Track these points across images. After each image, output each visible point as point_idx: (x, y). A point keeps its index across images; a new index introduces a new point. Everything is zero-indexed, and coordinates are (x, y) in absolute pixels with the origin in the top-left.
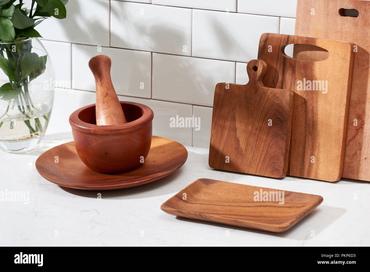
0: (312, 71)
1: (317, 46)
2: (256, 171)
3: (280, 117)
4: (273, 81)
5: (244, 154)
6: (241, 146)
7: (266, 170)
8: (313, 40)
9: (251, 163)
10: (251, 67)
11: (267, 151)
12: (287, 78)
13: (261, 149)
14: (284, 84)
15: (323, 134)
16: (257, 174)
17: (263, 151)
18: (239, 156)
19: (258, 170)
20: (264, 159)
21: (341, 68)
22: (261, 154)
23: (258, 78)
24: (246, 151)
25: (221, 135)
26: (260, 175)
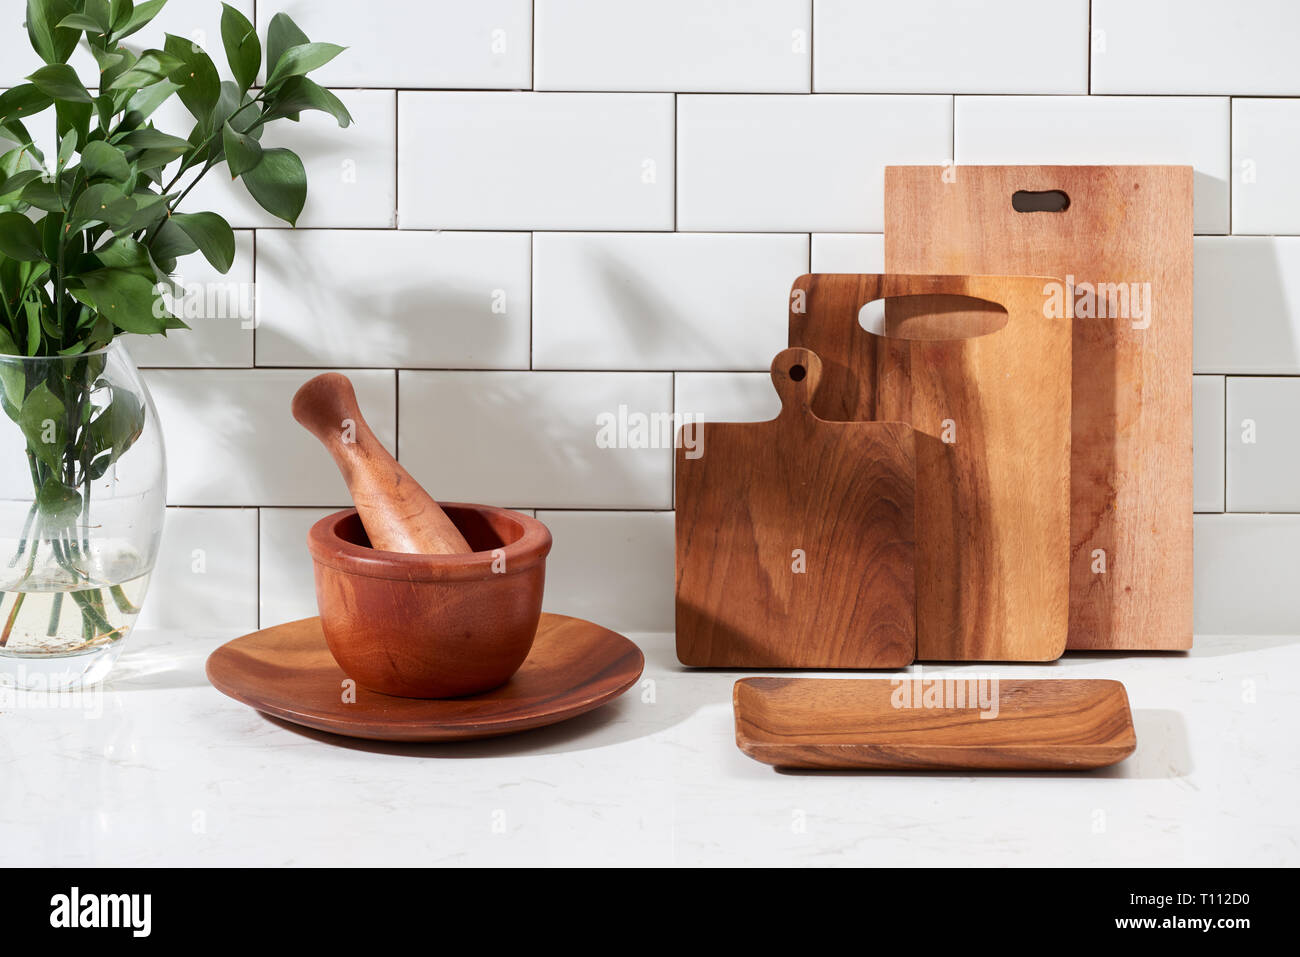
0: (960, 365)
1: (971, 295)
2: (831, 657)
3: (889, 498)
4: (844, 405)
5: (786, 612)
6: (776, 592)
7: (861, 650)
8: (958, 281)
9: (811, 636)
10: (787, 370)
11: (858, 597)
12: (886, 392)
13: (841, 593)
14: (879, 408)
15: (1010, 533)
16: (834, 665)
17: (846, 598)
18: (771, 621)
19: (837, 652)
20: (852, 619)
21: (1047, 349)
22: (843, 608)
23: (809, 397)
24: (792, 604)
25: (711, 569)
26: (843, 666)
